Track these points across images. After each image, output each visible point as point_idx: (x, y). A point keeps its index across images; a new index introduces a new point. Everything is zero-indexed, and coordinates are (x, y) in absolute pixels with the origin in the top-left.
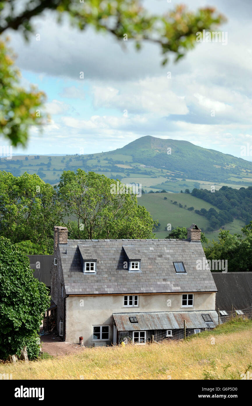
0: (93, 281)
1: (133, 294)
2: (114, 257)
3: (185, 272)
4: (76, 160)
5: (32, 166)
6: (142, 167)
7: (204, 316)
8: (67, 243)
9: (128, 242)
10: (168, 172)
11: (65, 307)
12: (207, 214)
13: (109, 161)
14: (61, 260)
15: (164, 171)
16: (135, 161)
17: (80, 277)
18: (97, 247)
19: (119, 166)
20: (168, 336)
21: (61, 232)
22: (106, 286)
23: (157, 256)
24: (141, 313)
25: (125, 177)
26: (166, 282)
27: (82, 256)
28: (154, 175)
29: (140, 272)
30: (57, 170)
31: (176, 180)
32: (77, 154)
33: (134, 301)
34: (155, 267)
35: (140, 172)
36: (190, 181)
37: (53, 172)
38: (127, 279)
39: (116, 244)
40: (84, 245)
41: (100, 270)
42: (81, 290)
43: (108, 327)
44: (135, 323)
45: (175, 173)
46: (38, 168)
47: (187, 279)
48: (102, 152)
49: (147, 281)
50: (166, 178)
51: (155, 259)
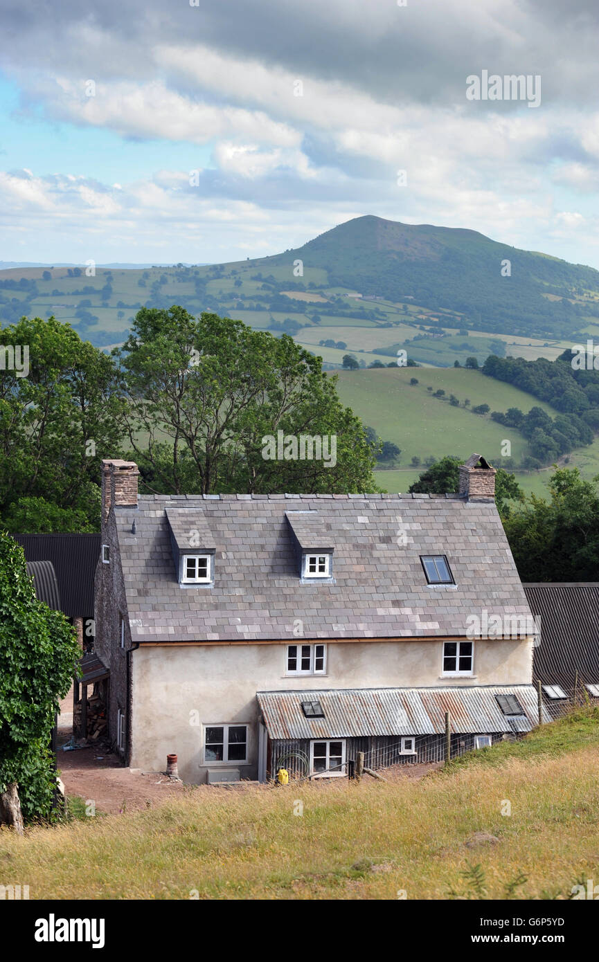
0: (205, 606)
1: (310, 642)
2: (260, 541)
3: (450, 583)
4: (178, 279)
5: (62, 294)
6: (354, 298)
7: (502, 701)
8: (136, 505)
9: (300, 501)
10: (421, 313)
11: (129, 674)
12: (524, 422)
13: (266, 283)
14: (118, 550)
15: (412, 308)
16: (333, 284)
17: (169, 596)
18: (216, 514)
19: (291, 295)
20: (404, 752)
21: (119, 475)
22: (239, 619)
23: (377, 540)
24: (333, 690)
25: (308, 326)
26: (401, 609)
27: (177, 539)
28: (383, 320)
29: (330, 582)
30: (128, 307)
31: (443, 332)
32: (180, 265)
33: (315, 658)
34: (372, 568)
35: (348, 311)
36: (481, 336)
37: (117, 311)
38: (297, 602)
39: (268, 507)
40: (181, 511)
41: (224, 577)
42: (171, 630)
43: (246, 727)
44: (315, 719)
45: (440, 314)
46: (76, 301)
47: (457, 602)
48: (246, 260)
49: (350, 605)
50: (415, 327)
51: (372, 547)
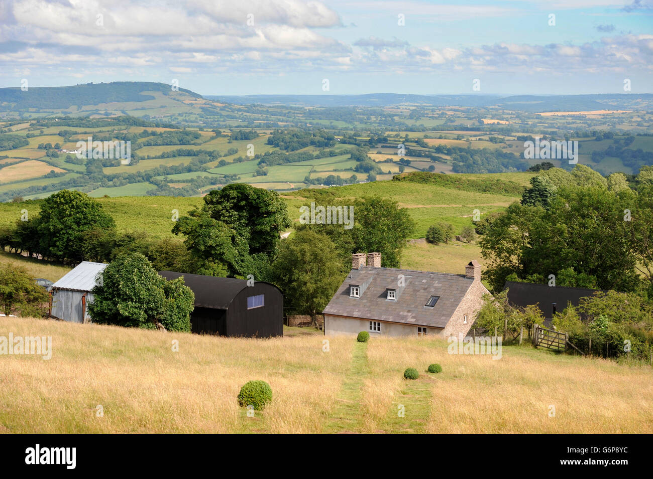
0: (352, 304)
1: (376, 321)
3: (433, 306)
22: (357, 310)
29: (396, 301)
33: (378, 327)
34: (412, 298)
38: (379, 306)
40: (370, 272)
41: (365, 296)
49: (394, 310)
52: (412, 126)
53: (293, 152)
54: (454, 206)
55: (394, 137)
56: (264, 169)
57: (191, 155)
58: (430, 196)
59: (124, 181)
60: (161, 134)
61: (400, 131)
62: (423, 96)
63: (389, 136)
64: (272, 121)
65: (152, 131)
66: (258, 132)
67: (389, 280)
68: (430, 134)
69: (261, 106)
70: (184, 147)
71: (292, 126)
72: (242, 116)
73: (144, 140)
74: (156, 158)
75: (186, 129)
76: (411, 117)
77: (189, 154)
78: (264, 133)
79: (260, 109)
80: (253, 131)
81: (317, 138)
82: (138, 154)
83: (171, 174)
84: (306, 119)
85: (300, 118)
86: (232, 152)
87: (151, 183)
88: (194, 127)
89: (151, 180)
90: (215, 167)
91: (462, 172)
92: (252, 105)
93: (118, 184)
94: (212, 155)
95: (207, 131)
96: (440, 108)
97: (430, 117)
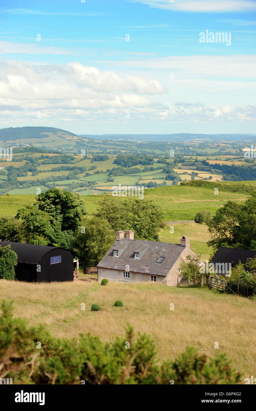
0: (113, 262)
3: (160, 263)
18: (132, 243)
23: (156, 252)
29: (139, 260)
33: (128, 275)
34: (149, 258)
38: (129, 263)
39: (142, 243)
41: (122, 256)
49: (138, 265)
51: (153, 254)
52: (200, 152)
53: (129, 168)
54: (215, 200)
55: (189, 159)
56: (111, 178)
57: (69, 170)
58: (201, 195)
59: (30, 185)
60: (51, 157)
61: (192, 156)
62: (207, 135)
63: (186, 159)
64: (118, 149)
65: (46, 156)
66: (108, 156)
67: (136, 247)
68: (210, 157)
69: (111, 141)
70: (65, 165)
71: (129, 152)
72: (100, 147)
73: (42, 161)
74: (48, 171)
75: (67, 154)
76: (199, 147)
77: (68, 169)
78: (112, 157)
79: (111, 143)
80: (106, 156)
81: (143, 160)
82: (38, 169)
83: (57, 181)
84: (138, 149)
85: (134, 148)
86: (93, 168)
87: (45, 186)
88: (72, 153)
89: (45, 184)
90: (83, 177)
91: (229, 180)
92: (106, 141)
93: (25, 187)
94: (81, 170)
95: (79, 156)
96: (217, 142)
97: (211, 147)
